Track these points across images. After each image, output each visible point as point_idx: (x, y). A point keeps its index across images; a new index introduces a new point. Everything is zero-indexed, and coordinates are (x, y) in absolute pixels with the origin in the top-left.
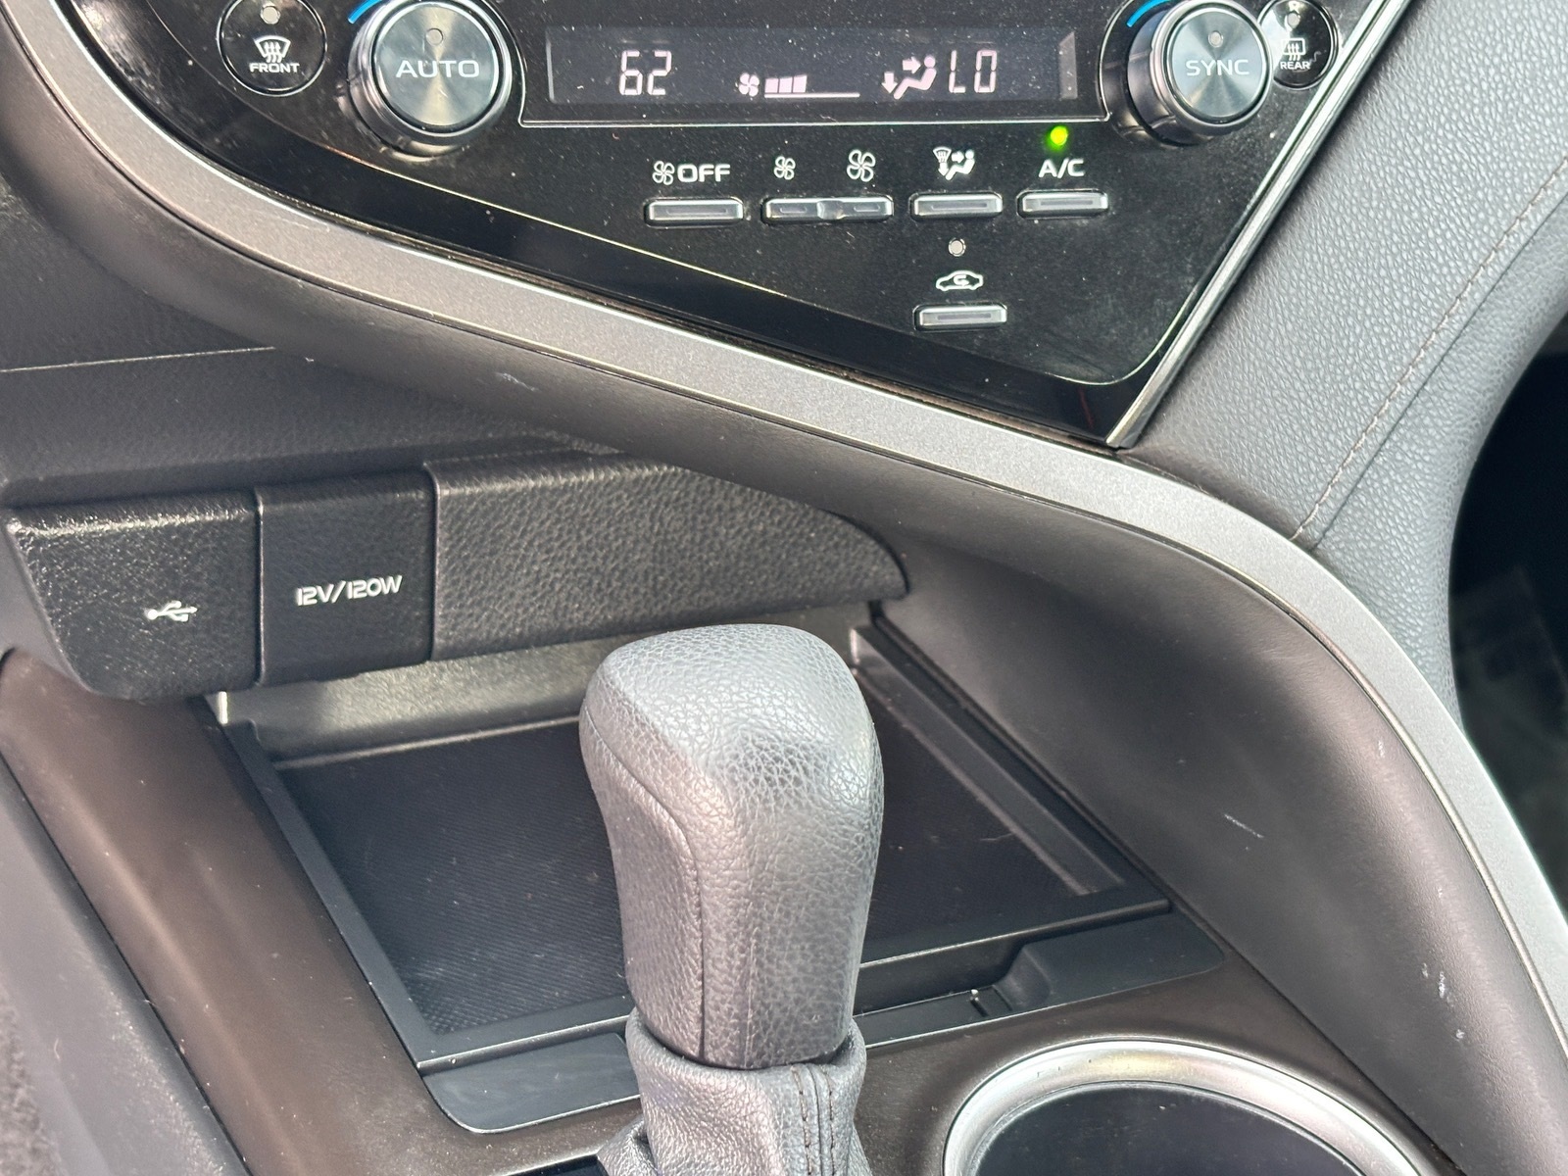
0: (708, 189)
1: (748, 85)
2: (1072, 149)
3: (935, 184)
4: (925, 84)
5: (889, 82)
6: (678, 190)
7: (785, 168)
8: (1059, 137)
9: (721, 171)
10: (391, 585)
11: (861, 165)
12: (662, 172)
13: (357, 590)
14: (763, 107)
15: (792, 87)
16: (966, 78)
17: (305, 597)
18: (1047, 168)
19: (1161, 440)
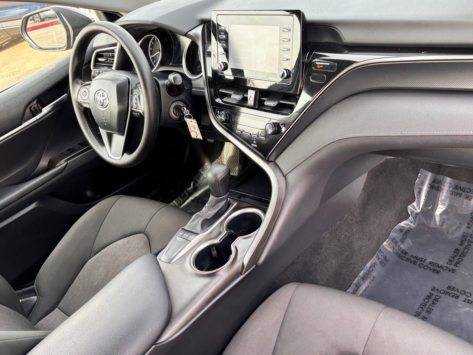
4: (257, 124)
15: (249, 122)
18: (262, 134)
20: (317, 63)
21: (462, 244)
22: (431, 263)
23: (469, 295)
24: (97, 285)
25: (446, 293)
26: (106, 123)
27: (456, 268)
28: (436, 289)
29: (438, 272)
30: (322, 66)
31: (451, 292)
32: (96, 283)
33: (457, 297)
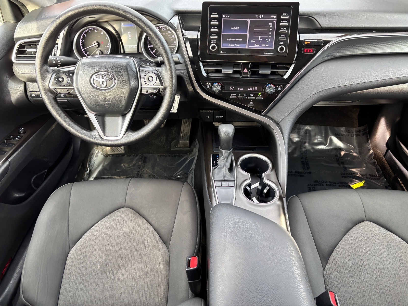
0: (234, 96)
1: (239, 89)
2: (261, 95)
3: (250, 96)
4: (251, 89)
5: (249, 89)
6: (232, 96)
7: (240, 95)
8: (260, 94)
9: (235, 95)
10: (223, 117)
11: (245, 95)
12: (231, 95)
13: (220, 117)
14: (240, 91)
15: (242, 89)
16: (254, 89)
17: (217, 117)
18: (259, 96)
19: (269, 114)
20: (306, 40)
21: (302, 158)
22: (296, 172)
23: (326, 182)
24: (100, 268)
25: (316, 185)
26: (107, 104)
27: (309, 171)
28: (309, 185)
29: (303, 176)
30: (310, 43)
31: (318, 183)
32: (99, 267)
33: (323, 185)
